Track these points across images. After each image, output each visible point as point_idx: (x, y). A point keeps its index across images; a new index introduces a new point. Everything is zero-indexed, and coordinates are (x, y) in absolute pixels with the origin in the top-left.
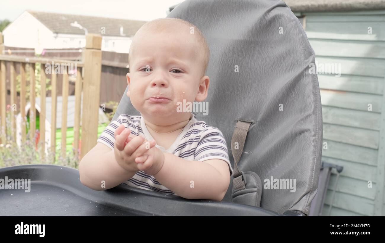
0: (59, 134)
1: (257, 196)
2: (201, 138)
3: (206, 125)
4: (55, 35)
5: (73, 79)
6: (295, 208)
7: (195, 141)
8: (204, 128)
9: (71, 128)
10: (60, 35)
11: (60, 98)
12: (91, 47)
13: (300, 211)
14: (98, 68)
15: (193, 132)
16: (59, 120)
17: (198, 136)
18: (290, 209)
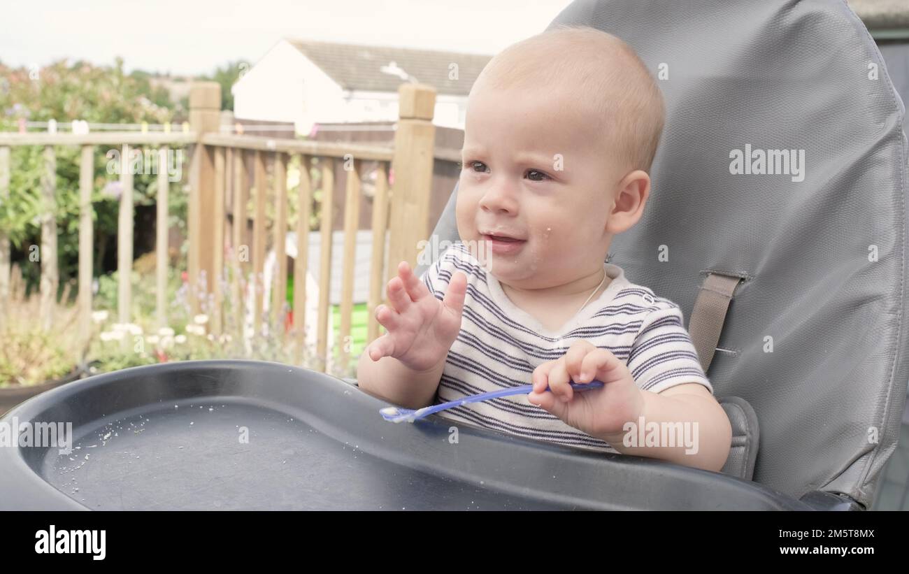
0: (334, 319)
1: (744, 456)
2: (644, 326)
3: (653, 297)
4: (346, 93)
5: (370, 190)
6: (833, 487)
7: (630, 332)
8: (648, 305)
9: (361, 305)
10: (357, 94)
11: (339, 236)
12: (410, 114)
13: (846, 495)
14: (426, 166)
15: (622, 309)
16: (337, 284)
17: (638, 322)
18: (822, 490)
